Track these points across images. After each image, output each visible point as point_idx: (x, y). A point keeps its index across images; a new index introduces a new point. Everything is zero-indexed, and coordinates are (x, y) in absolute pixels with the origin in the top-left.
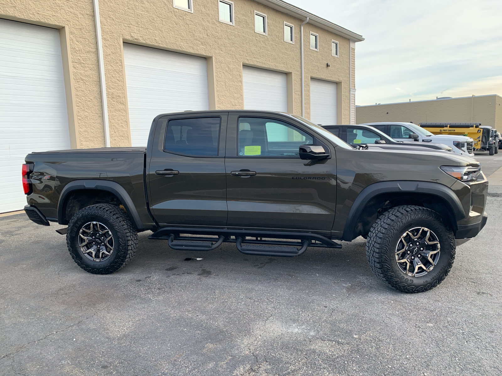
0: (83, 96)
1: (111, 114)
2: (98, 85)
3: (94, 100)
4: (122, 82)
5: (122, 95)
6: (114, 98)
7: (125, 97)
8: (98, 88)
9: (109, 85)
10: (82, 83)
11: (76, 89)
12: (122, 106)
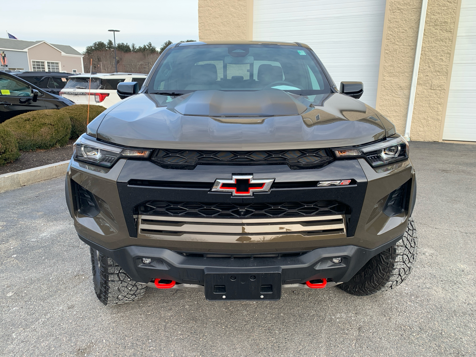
0: (397, 28)
1: (428, 45)
2: (418, 13)
3: (409, 31)
4: (455, 3)
5: (451, 20)
6: (437, 25)
7: (454, 22)
8: (418, 16)
9: (434, 11)
10: (399, 13)
11: (390, 21)
12: (446, 35)
